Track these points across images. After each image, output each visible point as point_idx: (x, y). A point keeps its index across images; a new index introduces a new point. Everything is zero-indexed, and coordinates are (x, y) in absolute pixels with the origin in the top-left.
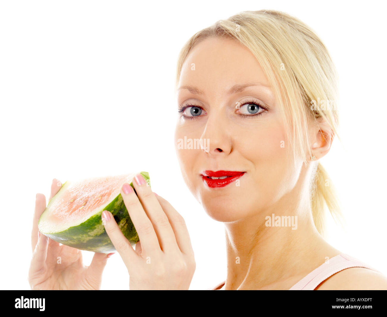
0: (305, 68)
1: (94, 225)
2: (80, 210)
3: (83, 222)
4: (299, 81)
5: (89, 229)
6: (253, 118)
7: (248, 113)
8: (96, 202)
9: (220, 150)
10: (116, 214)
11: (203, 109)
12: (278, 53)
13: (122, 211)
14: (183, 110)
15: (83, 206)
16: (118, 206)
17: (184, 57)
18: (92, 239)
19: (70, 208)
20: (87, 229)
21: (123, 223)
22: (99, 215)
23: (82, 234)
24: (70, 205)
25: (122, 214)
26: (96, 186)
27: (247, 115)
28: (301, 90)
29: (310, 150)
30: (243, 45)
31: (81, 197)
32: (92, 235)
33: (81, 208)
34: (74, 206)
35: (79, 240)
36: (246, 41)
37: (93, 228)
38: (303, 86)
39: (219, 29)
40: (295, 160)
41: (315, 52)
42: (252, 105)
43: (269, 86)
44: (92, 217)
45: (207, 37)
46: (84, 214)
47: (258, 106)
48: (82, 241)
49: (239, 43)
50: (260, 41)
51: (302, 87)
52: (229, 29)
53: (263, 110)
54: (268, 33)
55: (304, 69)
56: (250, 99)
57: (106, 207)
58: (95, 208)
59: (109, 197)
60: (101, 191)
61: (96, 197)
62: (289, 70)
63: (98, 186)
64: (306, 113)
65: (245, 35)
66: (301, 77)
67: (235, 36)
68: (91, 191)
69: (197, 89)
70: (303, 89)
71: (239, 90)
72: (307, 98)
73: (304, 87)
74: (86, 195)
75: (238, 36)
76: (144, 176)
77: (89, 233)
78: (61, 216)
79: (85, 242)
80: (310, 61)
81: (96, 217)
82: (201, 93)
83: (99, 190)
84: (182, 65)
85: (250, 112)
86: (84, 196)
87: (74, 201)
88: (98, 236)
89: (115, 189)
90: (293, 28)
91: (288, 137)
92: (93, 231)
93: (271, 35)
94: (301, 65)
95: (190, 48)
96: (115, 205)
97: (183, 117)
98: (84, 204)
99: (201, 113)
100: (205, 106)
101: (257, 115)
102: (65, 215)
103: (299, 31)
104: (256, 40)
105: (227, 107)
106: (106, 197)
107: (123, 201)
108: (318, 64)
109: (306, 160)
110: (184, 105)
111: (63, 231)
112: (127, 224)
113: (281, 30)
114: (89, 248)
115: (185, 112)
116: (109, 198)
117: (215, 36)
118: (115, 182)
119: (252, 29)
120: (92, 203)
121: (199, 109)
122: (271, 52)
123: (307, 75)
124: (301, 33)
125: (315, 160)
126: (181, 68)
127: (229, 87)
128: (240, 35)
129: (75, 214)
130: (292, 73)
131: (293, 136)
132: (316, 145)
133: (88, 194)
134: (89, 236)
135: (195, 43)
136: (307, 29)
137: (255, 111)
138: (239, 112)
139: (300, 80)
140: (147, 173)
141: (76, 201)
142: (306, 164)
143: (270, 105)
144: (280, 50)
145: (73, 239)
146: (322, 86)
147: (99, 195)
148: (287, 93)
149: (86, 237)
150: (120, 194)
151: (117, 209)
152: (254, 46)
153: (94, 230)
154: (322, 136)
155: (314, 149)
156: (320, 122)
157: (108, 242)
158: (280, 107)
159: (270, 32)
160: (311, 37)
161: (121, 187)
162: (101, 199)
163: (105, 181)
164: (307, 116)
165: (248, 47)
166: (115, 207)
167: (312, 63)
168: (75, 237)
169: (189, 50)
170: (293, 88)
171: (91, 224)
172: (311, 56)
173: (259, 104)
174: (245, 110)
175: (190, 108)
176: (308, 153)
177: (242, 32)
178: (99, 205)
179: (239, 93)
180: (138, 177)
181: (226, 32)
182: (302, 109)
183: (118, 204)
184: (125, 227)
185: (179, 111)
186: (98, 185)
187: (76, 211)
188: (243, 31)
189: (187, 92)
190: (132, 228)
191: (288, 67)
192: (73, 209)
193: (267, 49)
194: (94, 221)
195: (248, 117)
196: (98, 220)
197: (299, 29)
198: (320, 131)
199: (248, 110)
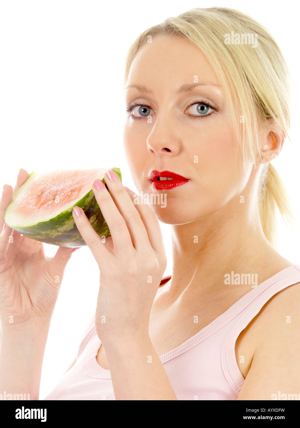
0: (256, 67)
1: (63, 221)
2: (49, 205)
3: (53, 218)
4: (249, 81)
5: (59, 225)
6: (203, 119)
7: (197, 113)
8: (66, 198)
9: (168, 150)
10: (86, 210)
11: (151, 108)
12: (229, 52)
13: (92, 208)
14: (131, 109)
15: (52, 201)
16: (89, 203)
17: (133, 55)
18: (61, 235)
19: (39, 202)
20: (57, 225)
21: (93, 219)
22: (69, 211)
23: (51, 230)
24: (38, 198)
25: (93, 210)
26: (65, 179)
27: (197, 116)
28: (252, 90)
29: (259, 152)
30: (194, 44)
31: (49, 191)
32: (61, 231)
33: (50, 203)
34: (42, 200)
35: (47, 235)
36: (197, 40)
37: (63, 223)
38: (254, 85)
39: (169, 27)
40: (244, 161)
41: (266, 51)
42: (202, 105)
43: (219, 86)
44: (62, 213)
45: (157, 34)
46: (53, 209)
47: (208, 106)
48: (50, 236)
49: (189, 42)
50: (211, 40)
51: (253, 87)
52: (178, 27)
53: (213, 110)
54: (219, 31)
55: (256, 69)
56: (200, 99)
57: (76, 204)
58: (65, 204)
59: (79, 192)
60: (70, 185)
61: (65, 192)
62: (240, 69)
63: (66, 180)
64: (257, 114)
65: (195, 33)
66: (252, 77)
67: (185, 34)
68: (59, 185)
69: (146, 88)
70: (254, 89)
71: (188, 89)
72: (258, 98)
73: (255, 87)
74: (54, 188)
75: (188, 35)
76: (116, 173)
77: (59, 229)
78: (28, 210)
79: (53, 237)
80: (262, 60)
81: (66, 213)
82: (150, 92)
83: (69, 184)
84: (131, 63)
85: (199, 112)
86: (52, 189)
87: (42, 194)
88: (68, 232)
89: (85, 185)
90: (245, 26)
91: (238, 138)
92: (62, 227)
93: (222, 34)
94: (252, 65)
95: (139, 46)
96: (86, 201)
97: (131, 117)
98: (52, 198)
99: (150, 112)
100: (154, 106)
101: (206, 116)
102: (33, 209)
103: (251, 29)
104: (207, 38)
105: (176, 107)
106: (76, 193)
107: (94, 197)
108: (270, 63)
109: (256, 162)
110: (133, 104)
111: (31, 225)
112: (97, 221)
113: (232, 28)
114: (57, 243)
115: (133, 111)
116: (80, 194)
117: (165, 33)
118: (85, 177)
119: (203, 27)
120: (61, 198)
121: (147, 108)
122: (221, 51)
123: (258, 74)
124: (253, 31)
125: (265, 163)
126: (130, 66)
127: (178, 86)
128: (190, 34)
129: (43, 208)
130: (243, 72)
131: (243, 137)
132: (266, 147)
133: (57, 188)
134: (58, 231)
135: (144, 41)
136: (259, 28)
137: (204, 111)
138: (189, 112)
139: (251, 80)
140: (119, 169)
141: (44, 194)
142: (255, 166)
143: (220, 105)
144: (230, 48)
145: (42, 234)
146: (274, 87)
147: (69, 190)
148: (237, 93)
149: (55, 233)
150: (91, 190)
151: (87, 206)
152: (204, 45)
153: (64, 226)
154: (272, 138)
155: (264, 151)
156: (272, 123)
157: (76, 238)
158: (230, 108)
159: (221, 30)
160: (263, 36)
161: (92, 183)
162: (71, 194)
163: (75, 175)
164: (257, 117)
165: (198, 45)
166: (86, 204)
167: (263, 62)
168: (43, 233)
169: (139, 47)
170: (243, 89)
171: (61, 220)
172: (262, 55)
173: (209, 104)
174: (194, 110)
175: (139, 107)
176: (257, 155)
177: (193, 31)
178: (69, 201)
179: (189, 92)
180: (110, 172)
181: (176, 30)
182: (252, 110)
183: (89, 201)
184: (95, 223)
185: (127, 109)
186: (67, 178)
187: (45, 205)
188: (193, 29)
189: (136, 91)
190: (102, 224)
191: (239, 66)
192: (42, 203)
193: (218, 48)
194: (64, 217)
195: (197, 118)
196: (68, 216)
197: (251, 27)
198: (270, 132)
199: (198, 111)
